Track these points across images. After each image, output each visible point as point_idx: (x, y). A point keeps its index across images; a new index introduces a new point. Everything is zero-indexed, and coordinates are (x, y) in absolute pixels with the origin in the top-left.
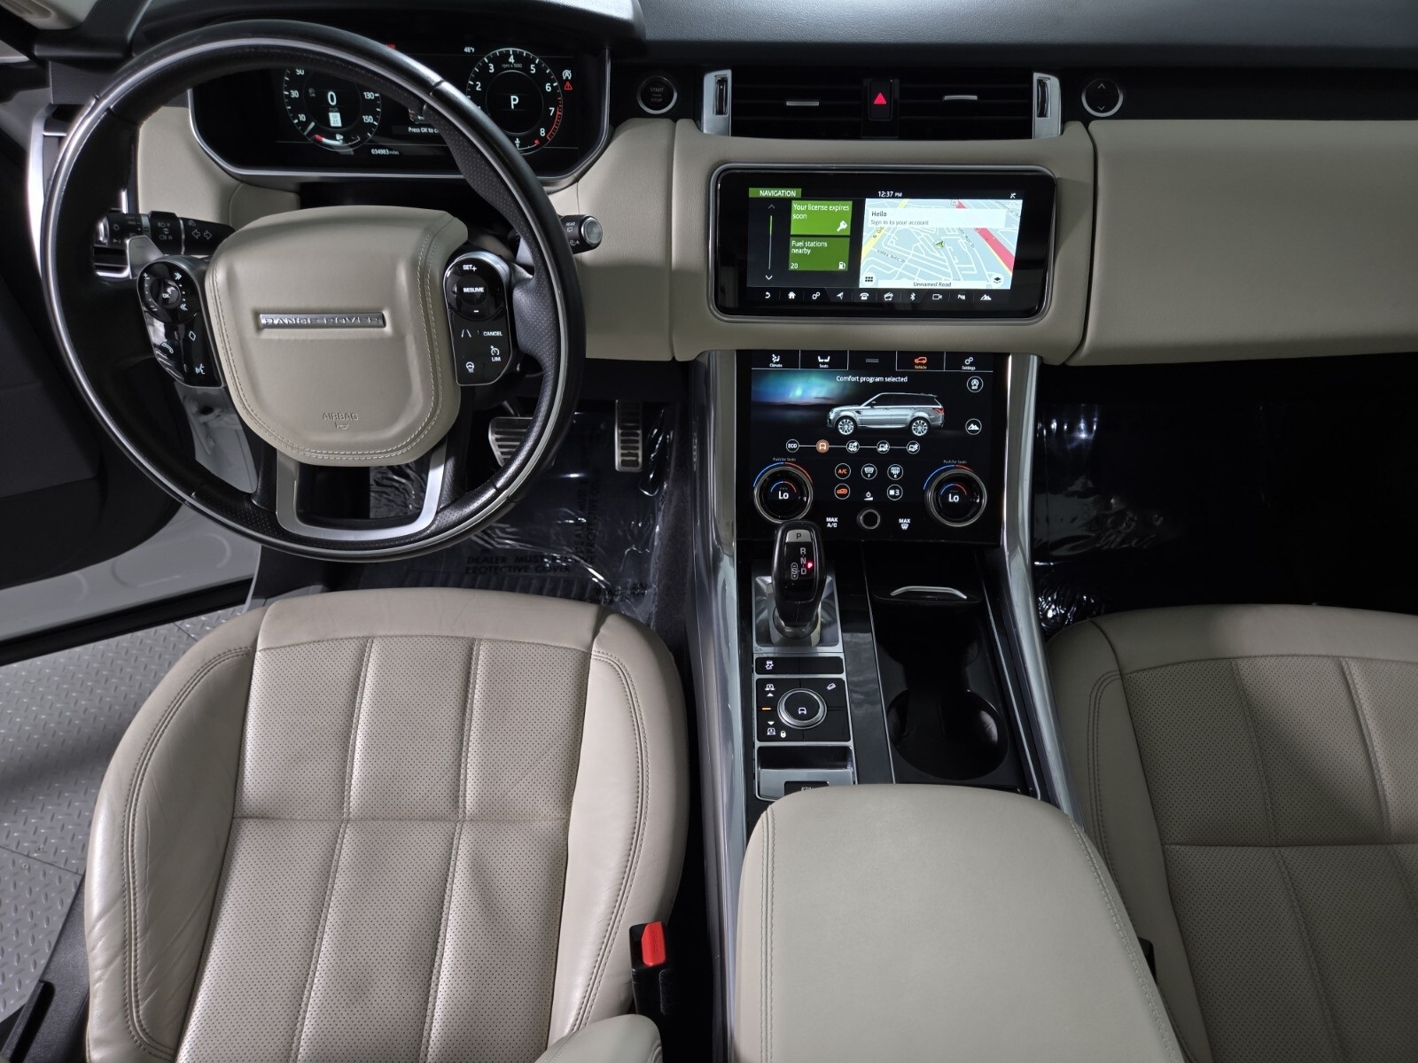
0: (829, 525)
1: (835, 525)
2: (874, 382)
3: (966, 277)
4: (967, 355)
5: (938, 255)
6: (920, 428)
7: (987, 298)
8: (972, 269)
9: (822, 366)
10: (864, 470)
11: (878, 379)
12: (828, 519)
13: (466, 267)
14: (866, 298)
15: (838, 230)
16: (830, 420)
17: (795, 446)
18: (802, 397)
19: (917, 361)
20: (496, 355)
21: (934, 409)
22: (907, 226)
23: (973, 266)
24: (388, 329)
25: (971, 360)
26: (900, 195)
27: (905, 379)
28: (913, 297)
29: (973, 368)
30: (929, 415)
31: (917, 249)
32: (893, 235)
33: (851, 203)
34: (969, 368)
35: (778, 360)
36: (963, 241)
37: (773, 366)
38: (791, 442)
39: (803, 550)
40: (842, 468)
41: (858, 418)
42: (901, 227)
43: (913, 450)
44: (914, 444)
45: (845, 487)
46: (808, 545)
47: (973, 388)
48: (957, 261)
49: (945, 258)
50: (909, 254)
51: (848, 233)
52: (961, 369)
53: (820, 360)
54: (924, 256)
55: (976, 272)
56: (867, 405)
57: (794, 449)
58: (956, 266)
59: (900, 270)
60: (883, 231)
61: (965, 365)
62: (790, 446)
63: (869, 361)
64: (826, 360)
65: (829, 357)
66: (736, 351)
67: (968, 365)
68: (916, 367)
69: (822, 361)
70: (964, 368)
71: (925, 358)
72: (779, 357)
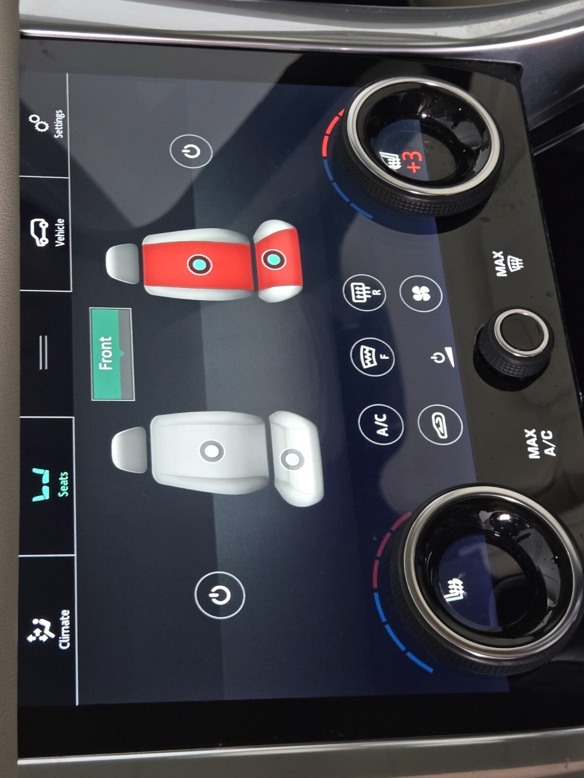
0: (550, 452)
1: (547, 436)
4: (26, 128)
9: (64, 489)
10: (368, 370)
12: (534, 454)
19: (42, 242)
25: (37, 121)
29: (60, 115)
34: (59, 124)
37: (65, 637)
40: (371, 429)
45: (427, 419)
52: (63, 141)
61: (52, 130)
63: (43, 363)
64: (46, 479)
65: (36, 471)
66: (22, 755)
67: (52, 126)
68: (60, 242)
69: (46, 490)
70: (59, 133)
71: (33, 222)
72: (35, 621)
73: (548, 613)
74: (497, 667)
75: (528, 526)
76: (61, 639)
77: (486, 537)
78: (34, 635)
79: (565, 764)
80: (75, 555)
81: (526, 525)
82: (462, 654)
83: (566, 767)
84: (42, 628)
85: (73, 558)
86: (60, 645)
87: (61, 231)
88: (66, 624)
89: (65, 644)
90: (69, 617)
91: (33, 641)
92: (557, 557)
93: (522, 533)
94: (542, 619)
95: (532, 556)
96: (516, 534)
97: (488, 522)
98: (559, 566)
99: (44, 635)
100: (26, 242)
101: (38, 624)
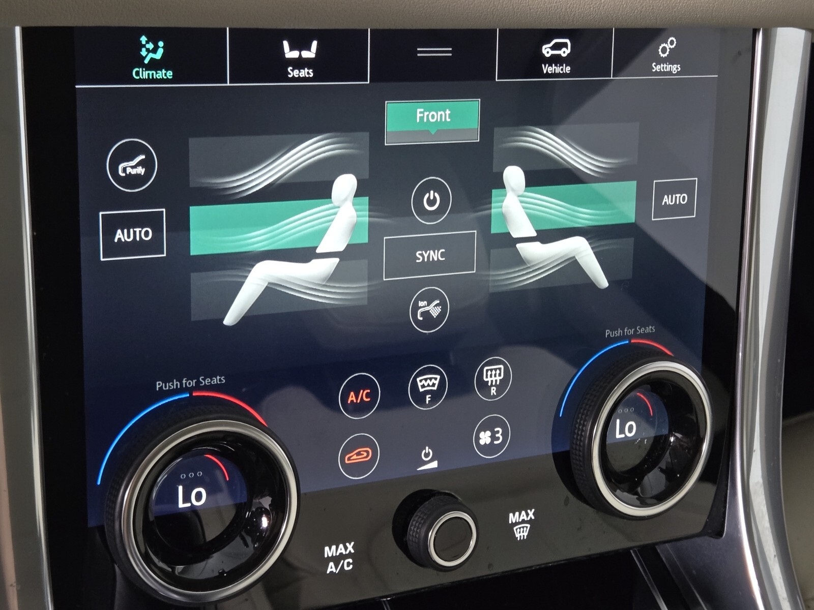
0: (331, 568)
1: (347, 565)
4: (662, 33)
9: (296, 73)
10: (415, 383)
12: (329, 552)
19: (547, 51)
25: (668, 45)
29: (675, 68)
34: (667, 67)
35: (158, 55)
37: (145, 74)
40: (356, 386)
45: (368, 443)
52: (649, 72)
53: (291, 54)
61: (660, 61)
63: (424, 52)
64: (306, 54)
65: (315, 44)
66: (26, 32)
67: (664, 61)
68: (547, 69)
69: (295, 54)
70: (657, 68)
71: (567, 41)
72: (161, 44)
73: (169, 567)
74: (113, 515)
75: (256, 546)
76: (143, 71)
77: (245, 503)
78: (147, 42)
79: (15, 584)
80: (228, 84)
81: (257, 544)
82: (127, 479)
83: (12, 585)
84: (155, 51)
85: (226, 83)
86: (137, 69)
87: (558, 70)
88: (158, 75)
89: (137, 73)
90: (165, 78)
91: (141, 41)
92: (225, 575)
93: (249, 540)
94: (163, 561)
95: (226, 549)
96: (248, 533)
97: (261, 506)
98: (216, 577)
99: (146, 53)
100: (547, 35)
101: (159, 47)
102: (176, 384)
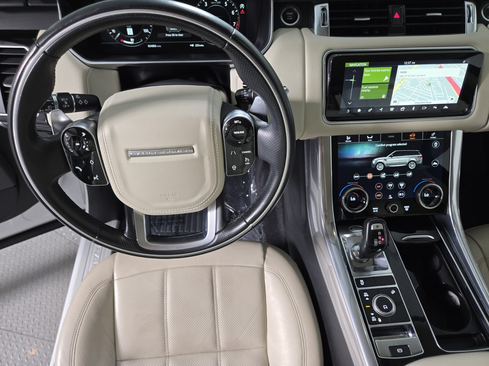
0: (374, 211)
2: (392, 146)
3: (438, 99)
4: (433, 132)
5: (428, 90)
6: (412, 165)
7: (446, 107)
8: (442, 95)
9: (369, 140)
10: (388, 185)
11: (394, 145)
12: (374, 209)
13: (236, 122)
14: (393, 110)
15: (384, 80)
16: (373, 164)
17: (358, 177)
18: (360, 155)
19: (411, 136)
20: (247, 162)
21: (418, 156)
22: (416, 77)
23: (443, 93)
24: (196, 154)
25: (434, 134)
26: (414, 63)
27: (406, 144)
28: (413, 109)
29: (435, 138)
30: (416, 160)
31: (419, 88)
32: (409, 82)
33: (391, 68)
34: (433, 137)
35: (349, 139)
36: (439, 83)
37: (347, 141)
38: (356, 175)
39: (379, 233)
40: (378, 185)
41: (385, 162)
42: (413, 78)
43: (409, 175)
44: (409, 172)
45: (380, 194)
46: (382, 231)
47: (435, 146)
48: (436, 92)
49: (430, 90)
50: (415, 89)
51: (388, 82)
53: (368, 137)
54: (421, 90)
55: (443, 96)
56: (389, 157)
57: (357, 178)
58: (435, 94)
59: (410, 97)
60: (404, 80)
62: (355, 177)
63: (390, 137)
64: (371, 138)
65: (372, 136)
66: (332, 136)
67: (433, 136)
68: (410, 138)
69: (369, 138)
70: (431, 138)
71: (414, 134)
72: (350, 137)
74: (341, 200)
75: (363, 205)
78: (348, 137)
87: (413, 138)
90: (350, 141)
94: (348, 207)
100: (411, 133)
102: (351, 183)
